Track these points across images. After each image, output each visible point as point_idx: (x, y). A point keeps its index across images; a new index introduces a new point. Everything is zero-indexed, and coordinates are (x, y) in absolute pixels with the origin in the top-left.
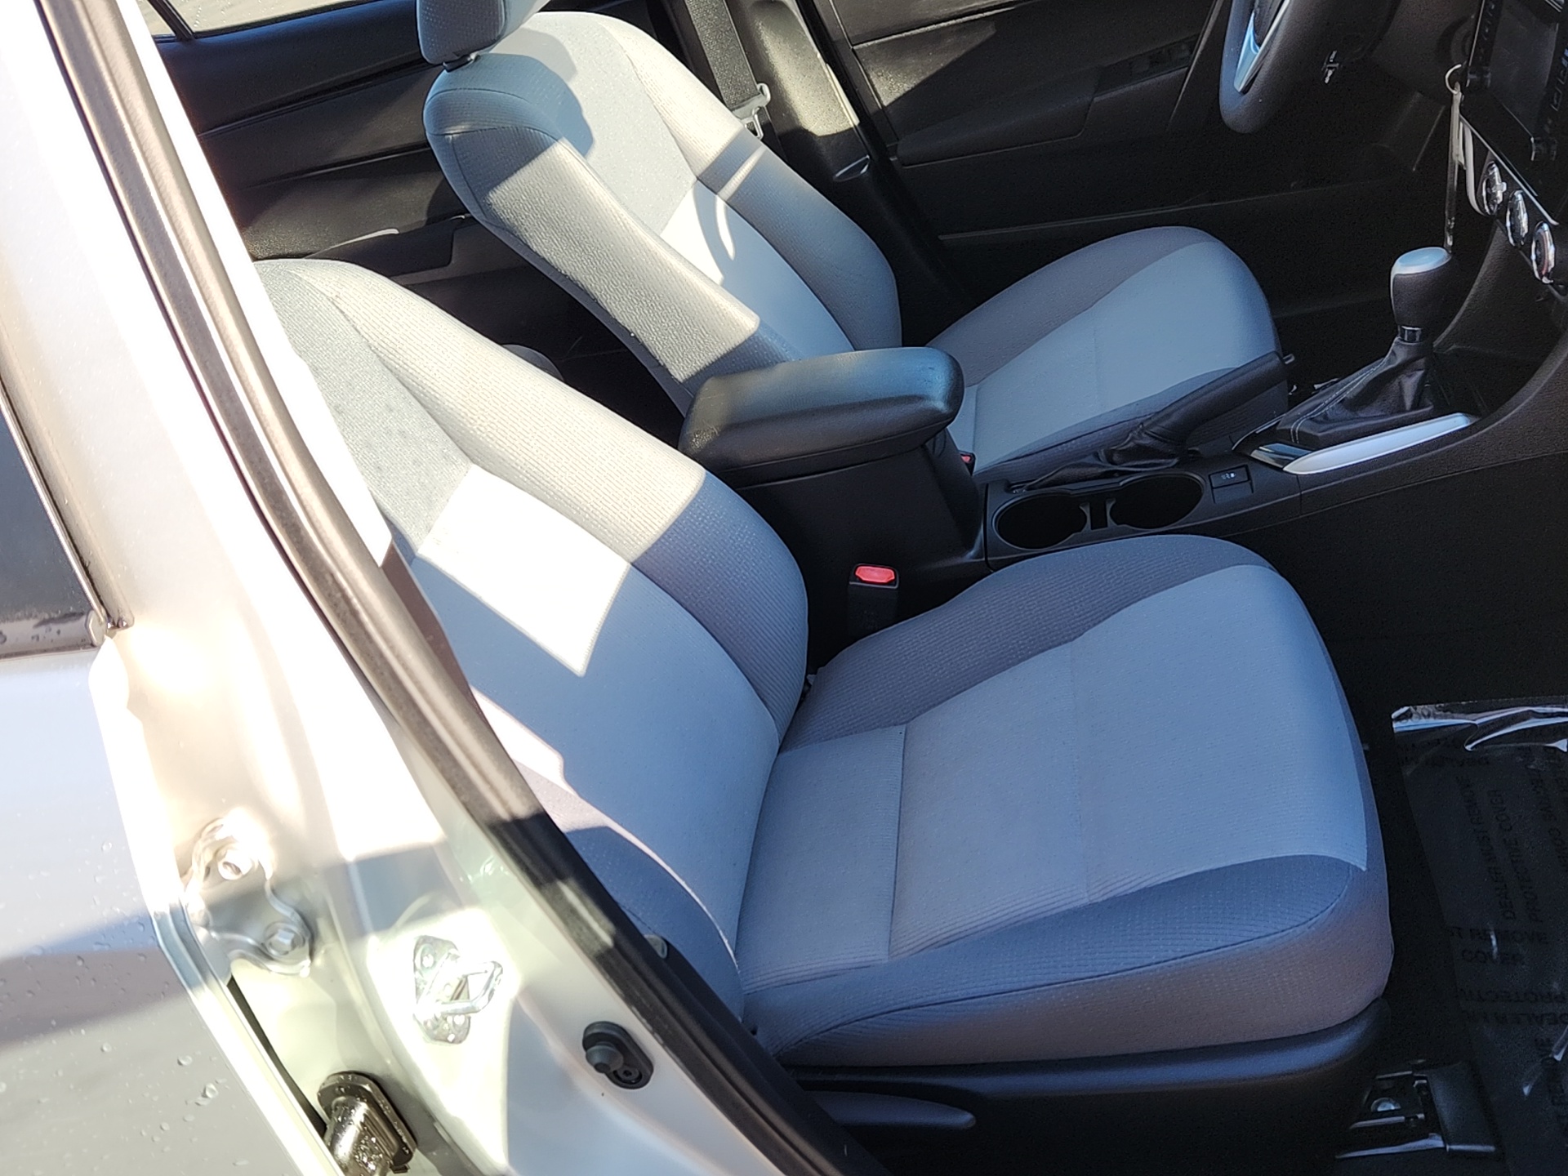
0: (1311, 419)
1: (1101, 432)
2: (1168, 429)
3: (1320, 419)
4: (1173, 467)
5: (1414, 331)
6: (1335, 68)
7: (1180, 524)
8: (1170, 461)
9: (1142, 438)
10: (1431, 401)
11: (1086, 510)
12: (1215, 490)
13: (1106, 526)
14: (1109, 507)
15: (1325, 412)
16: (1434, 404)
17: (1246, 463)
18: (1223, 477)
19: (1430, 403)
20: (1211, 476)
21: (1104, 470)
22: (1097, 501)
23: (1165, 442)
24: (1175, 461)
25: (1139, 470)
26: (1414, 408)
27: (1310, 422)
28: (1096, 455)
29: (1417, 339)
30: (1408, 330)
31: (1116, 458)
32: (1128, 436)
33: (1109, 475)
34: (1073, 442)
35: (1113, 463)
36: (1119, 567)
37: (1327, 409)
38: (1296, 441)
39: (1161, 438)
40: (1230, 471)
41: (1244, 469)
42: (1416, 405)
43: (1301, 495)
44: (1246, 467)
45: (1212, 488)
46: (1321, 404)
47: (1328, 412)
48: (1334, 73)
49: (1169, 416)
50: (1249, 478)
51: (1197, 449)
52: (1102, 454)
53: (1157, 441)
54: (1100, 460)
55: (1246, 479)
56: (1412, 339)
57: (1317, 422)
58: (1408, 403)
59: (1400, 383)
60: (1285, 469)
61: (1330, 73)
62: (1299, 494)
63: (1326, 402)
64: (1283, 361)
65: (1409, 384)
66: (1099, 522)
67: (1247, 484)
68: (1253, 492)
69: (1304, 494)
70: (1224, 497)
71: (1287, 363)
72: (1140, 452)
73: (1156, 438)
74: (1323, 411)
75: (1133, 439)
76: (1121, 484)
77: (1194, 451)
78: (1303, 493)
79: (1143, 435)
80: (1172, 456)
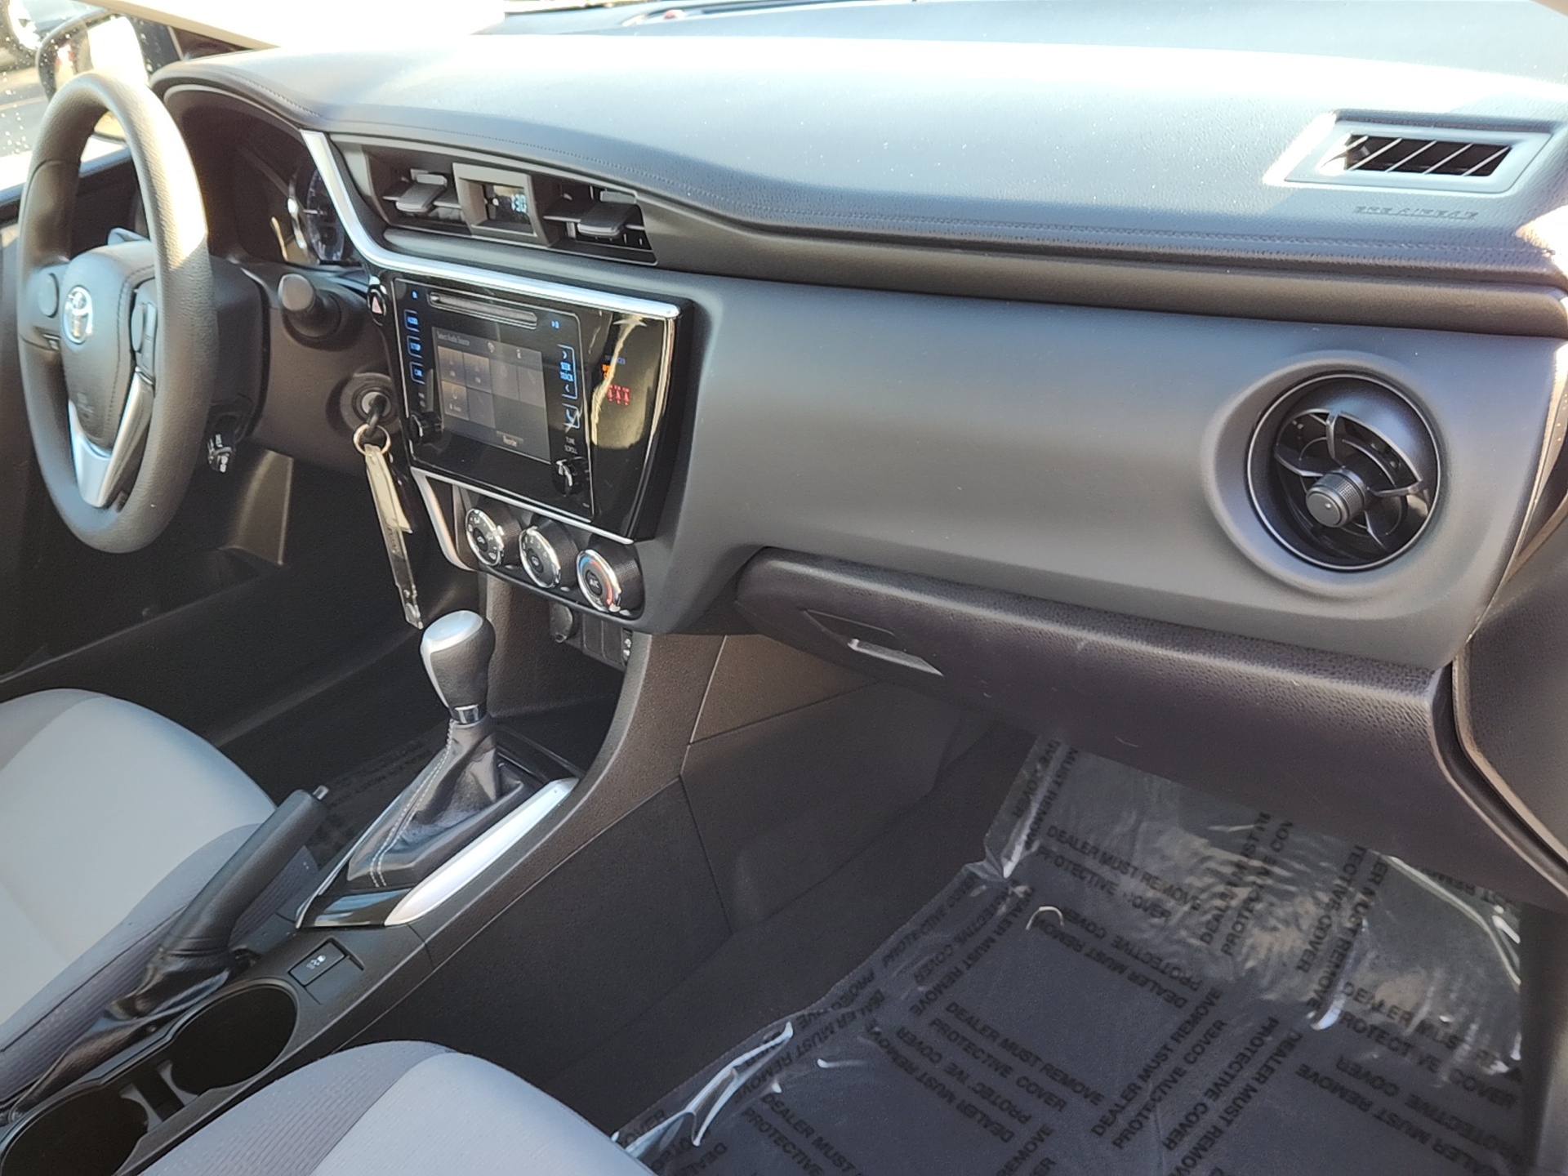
0: (390, 851)
1: (94, 981)
2: (201, 937)
3: (400, 847)
4: (225, 984)
5: (471, 710)
6: (229, 453)
7: (287, 1053)
8: (217, 977)
9: (170, 964)
10: (518, 780)
11: (135, 1096)
12: (308, 987)
13: (183, 1106)
14: (166, 1075)
15: (401, 836)
16: (522, 781)
17: (330, 937)
18: (310, 966)
19: (519, 782)
20: (292, 972)
21: (133, 1029)
22: (144, 1076)
23: (205, 955)
24: (225, 975)
25: (183, 1007)
26: (501, 793)
27: (391, 855)
28: (108, 1015)
29: (477, 719)
30: (464, 711)
31: (140, 1006)
32: (146, 970)
33: (141, 1034)
34: (57, 1011)
35: (140, 1015)
36: (248, 1153)
37: (401, 832)
38: (381, 885)
39: (197, 953)
40: (314, 954)
41: (330, 944)
42: (501, 792)
43: (426, 945)
44: (333, 941)
45: (304, 986)
46: (390, 830)
47: (404, 837)
48: (229, 458)
49: (195, 919)
50: (346, 953)
51: (243, 947)
52: (116, 1009)
53: (192, 960)
54: (116, 1019)
55: (343, 956)
56: (471, 720)
57: (398, 851)
58: (490, 790)
59: (473, 774)
60: (387, 922)
61: (225, 460)
62: (423, 945)
63: (397, 824)
64: (315, 797)
65: (482, 771)
66: (167, 1104)
67: (348, 962)
68: (362, 969)
69: (430, 942)
70: (326, 991)
71: (320, 797)
72: (173, 984)
73: (186, 956)
74: (398, 837)
75: (156, 970)
76: (169, 1038)
77: (240, 950)
78: (427, 941)
79: (169, 959)
80: (219, 971)
